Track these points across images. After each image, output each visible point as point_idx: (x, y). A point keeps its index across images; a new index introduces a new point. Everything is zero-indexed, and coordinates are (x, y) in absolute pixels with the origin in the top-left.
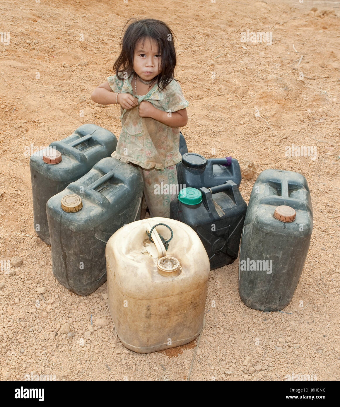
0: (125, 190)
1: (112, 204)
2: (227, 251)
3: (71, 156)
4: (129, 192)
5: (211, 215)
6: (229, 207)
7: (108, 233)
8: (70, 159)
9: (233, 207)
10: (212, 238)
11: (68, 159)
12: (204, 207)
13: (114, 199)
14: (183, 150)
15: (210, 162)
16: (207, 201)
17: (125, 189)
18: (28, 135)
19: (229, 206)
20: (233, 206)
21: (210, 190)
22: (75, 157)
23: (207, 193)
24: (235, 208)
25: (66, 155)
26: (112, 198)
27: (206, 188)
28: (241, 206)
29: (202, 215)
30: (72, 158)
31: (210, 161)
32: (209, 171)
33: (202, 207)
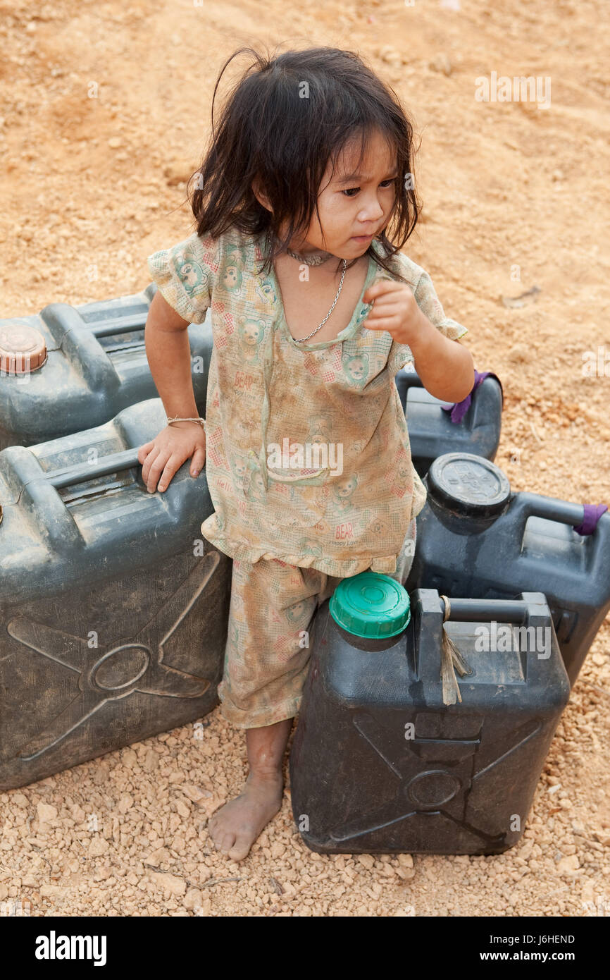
0: (155, 518)
1: (89, 551)
2: (465, 815)
3: (76, 361)
4: (167, 526)
5: (416, 688)
6: (494, 682)
7: (61, 632)
8: (71, 369)
9: (509, 687)
10: (407, 759)
11: (64, 366)
12: (404, 656)
13: (105, 536)
14: (480, 438)
15: (524, 505)
16: (422, 638)
17: (157, 513)
18: (138, 249)
19: (498, 677)
20: (511, 682)
21: (448, 605)
22: (85, 368)
23: (427, 614)
24: (516, 691)
25: (64, 354)
26: (98, 529)
27: (440, 594)
28: (539, 691)
29: (382, 678)
30: (76, 369)
31: (521, 503)
32: (505, 534)
33: (398, 654)
